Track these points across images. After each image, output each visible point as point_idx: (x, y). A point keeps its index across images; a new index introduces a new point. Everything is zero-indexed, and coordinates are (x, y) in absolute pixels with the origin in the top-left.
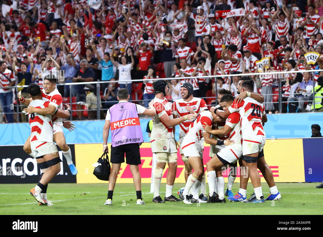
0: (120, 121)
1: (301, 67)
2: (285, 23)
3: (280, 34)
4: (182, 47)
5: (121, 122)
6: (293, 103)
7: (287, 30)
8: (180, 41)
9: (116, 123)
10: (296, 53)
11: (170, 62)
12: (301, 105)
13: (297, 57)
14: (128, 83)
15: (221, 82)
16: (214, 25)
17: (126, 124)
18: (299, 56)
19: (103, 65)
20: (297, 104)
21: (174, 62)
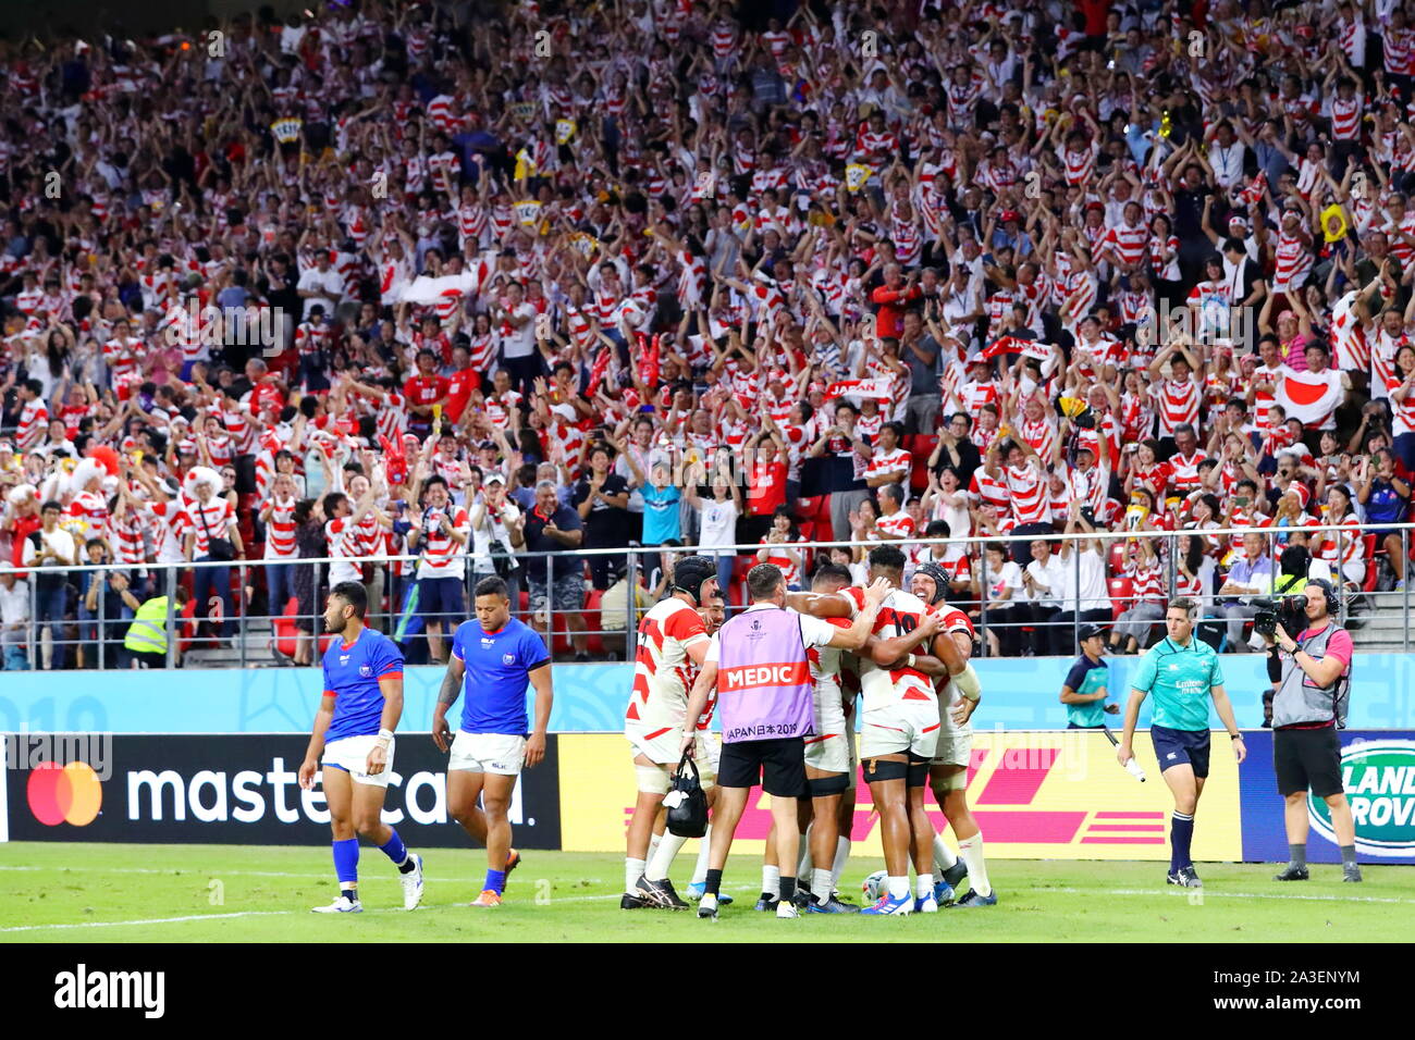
0: (743, 668)
1: (1239, 516)
2: (1188, 388)
3: (1173, 417)
4: (889, 449)
5: (747, 672)
6: (1209, 624)
7: (1196, 408)
8: (885, 431)
9: (734, 670)
10: (1225, 475)
11: (847, 494)
12: (1234, 630)
13: (1227, 486)
14: (722, 554)
15: (998, 557)
16: (988, 385)
17: (760, 681)
18: (1234, 485)
19: (650, 498)
20: (1223, 627)
21: (860, 494)
